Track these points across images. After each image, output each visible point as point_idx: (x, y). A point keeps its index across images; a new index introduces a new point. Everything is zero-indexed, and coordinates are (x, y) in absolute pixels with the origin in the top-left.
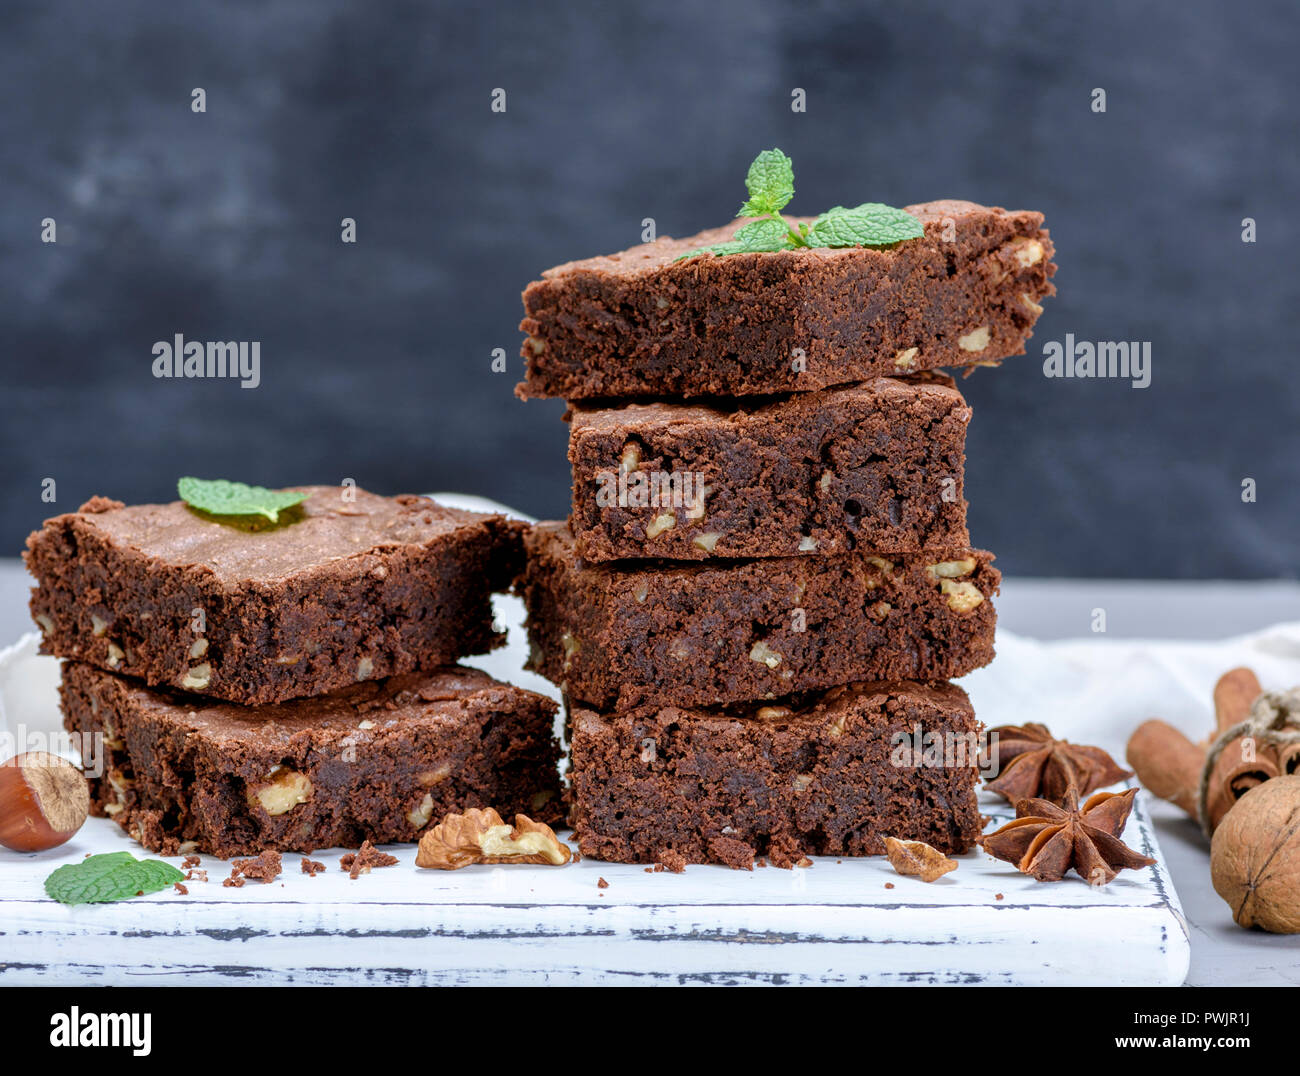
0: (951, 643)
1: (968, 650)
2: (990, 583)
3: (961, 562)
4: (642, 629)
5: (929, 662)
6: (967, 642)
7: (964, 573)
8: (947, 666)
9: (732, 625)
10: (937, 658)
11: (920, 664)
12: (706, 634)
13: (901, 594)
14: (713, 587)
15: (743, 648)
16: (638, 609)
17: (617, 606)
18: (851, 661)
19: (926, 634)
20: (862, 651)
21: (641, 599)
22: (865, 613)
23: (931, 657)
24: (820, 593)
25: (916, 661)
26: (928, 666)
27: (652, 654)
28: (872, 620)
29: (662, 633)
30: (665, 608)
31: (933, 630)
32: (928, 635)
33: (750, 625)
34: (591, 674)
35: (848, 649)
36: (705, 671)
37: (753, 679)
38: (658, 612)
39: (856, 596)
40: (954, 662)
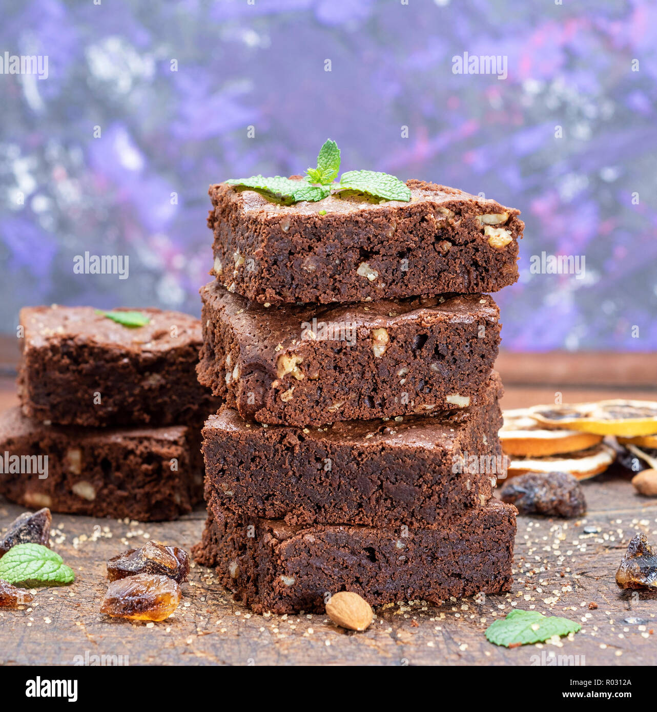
0: (490, 269)
1: (501, 273)
2: (517, 229)
3: (499, 215)
4: (285, 250)
5: (475, 282)
6: (501, 268)
7: (501, 222)
8: (488, 284)
9: (346, 250)
10: (481, 279)
11: (470, 283)
12: (328, 255)
13: (458, 233)
14: (334, 223)
15: (353, 266)
16: (283, 236)
17: (269, 233)
18: (424, 280)
19: (474, 262)
20: (432, 274)
21: (285, 229)
22: (434, 248)
23: (476, 279)
24: (406, 231)
25: (467, 281)
26: (475, 284)
27: (291, 266)
28: (439, 253)
29: (299, 253)
30: (301, 236)
31: (478, 259)
32: (475, 264)
33: (358, 250)
34: (250, 278)
35: (422, 272)
36: (326, 280)
37: (358, 287)
38: (297, 238)
39: (430, 235)
40: (492, 282)
